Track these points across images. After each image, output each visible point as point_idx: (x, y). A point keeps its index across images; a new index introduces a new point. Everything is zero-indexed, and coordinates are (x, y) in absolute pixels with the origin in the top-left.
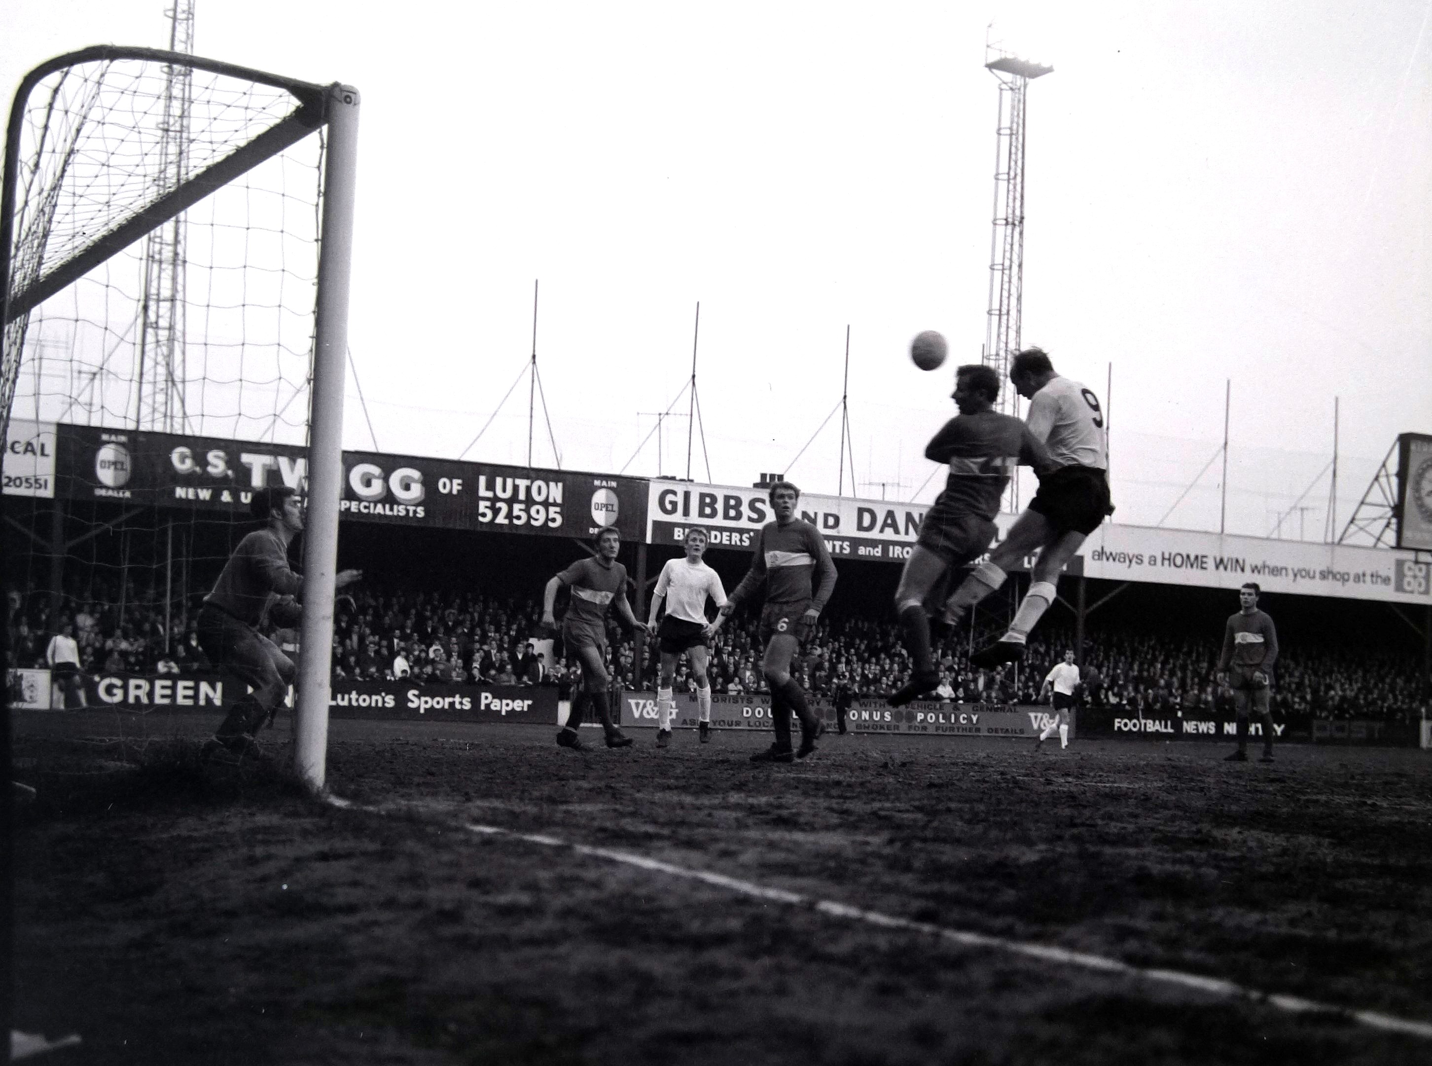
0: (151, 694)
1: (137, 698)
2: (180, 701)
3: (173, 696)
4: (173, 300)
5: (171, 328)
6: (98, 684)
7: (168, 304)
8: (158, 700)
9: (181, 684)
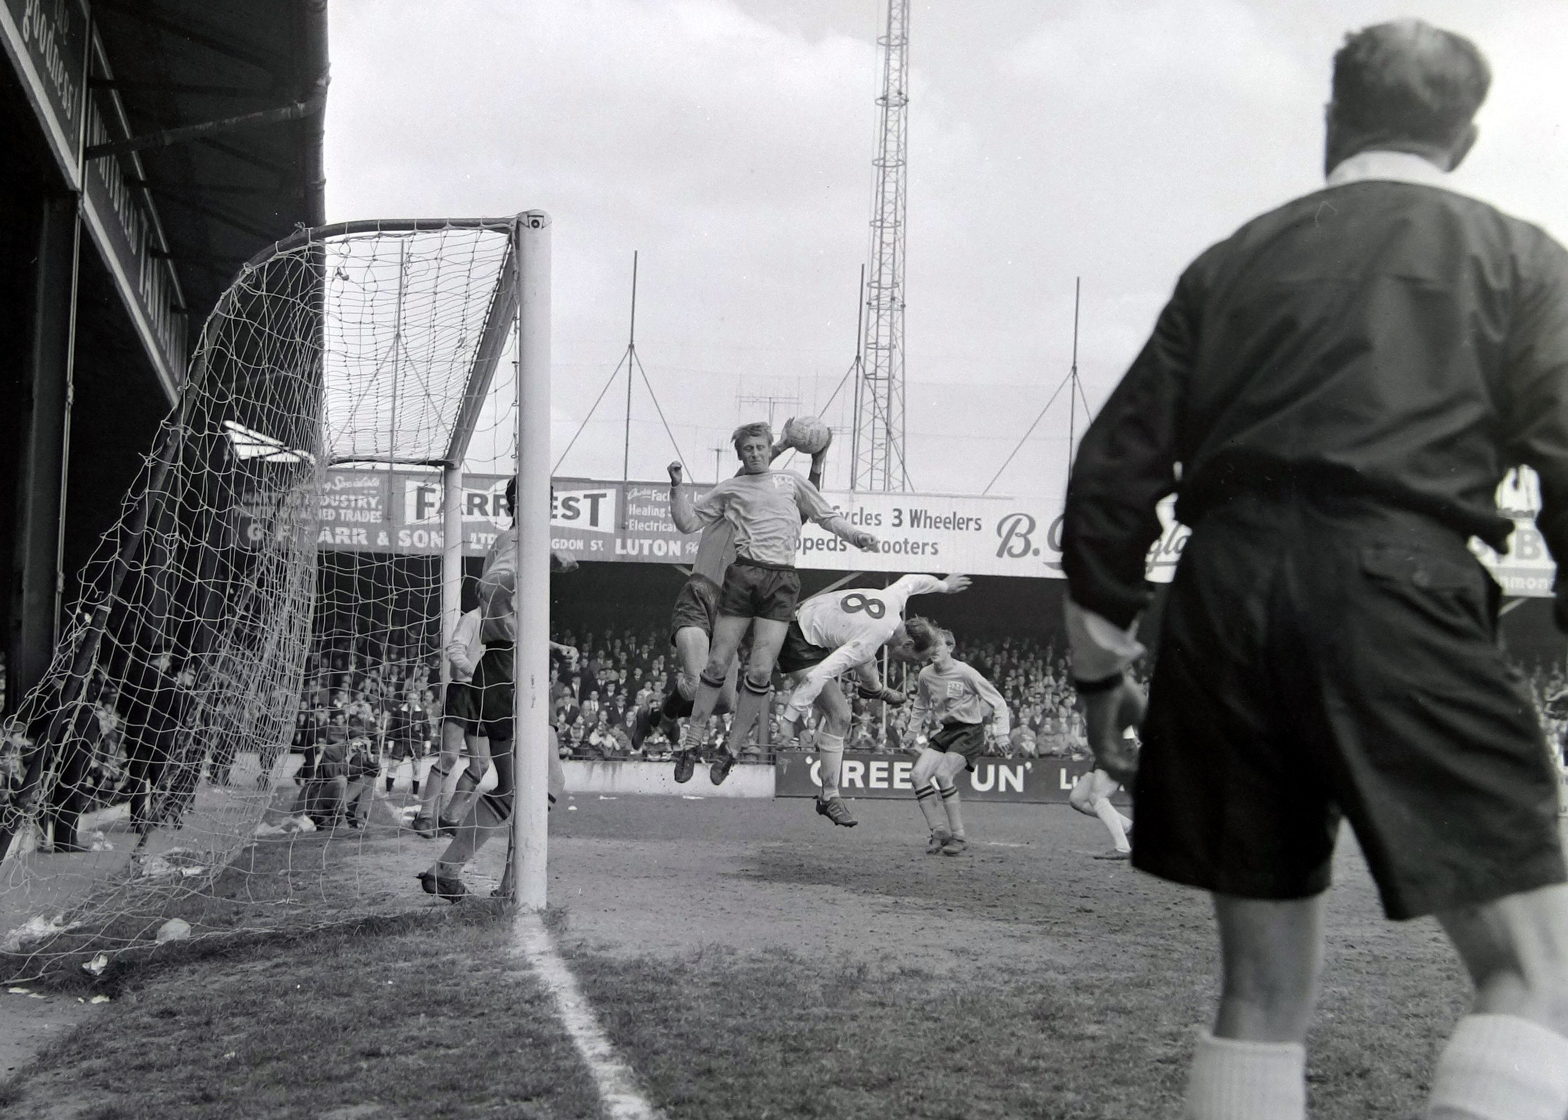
0: (866, 777)
1: (852, 781)
2: (898, 785)
3: (890, 779)
4: (891, 348)
5: (890, 378)
6: (810, 765)
7: (887, 353)
8: (874, 784)
9: (898, 766)
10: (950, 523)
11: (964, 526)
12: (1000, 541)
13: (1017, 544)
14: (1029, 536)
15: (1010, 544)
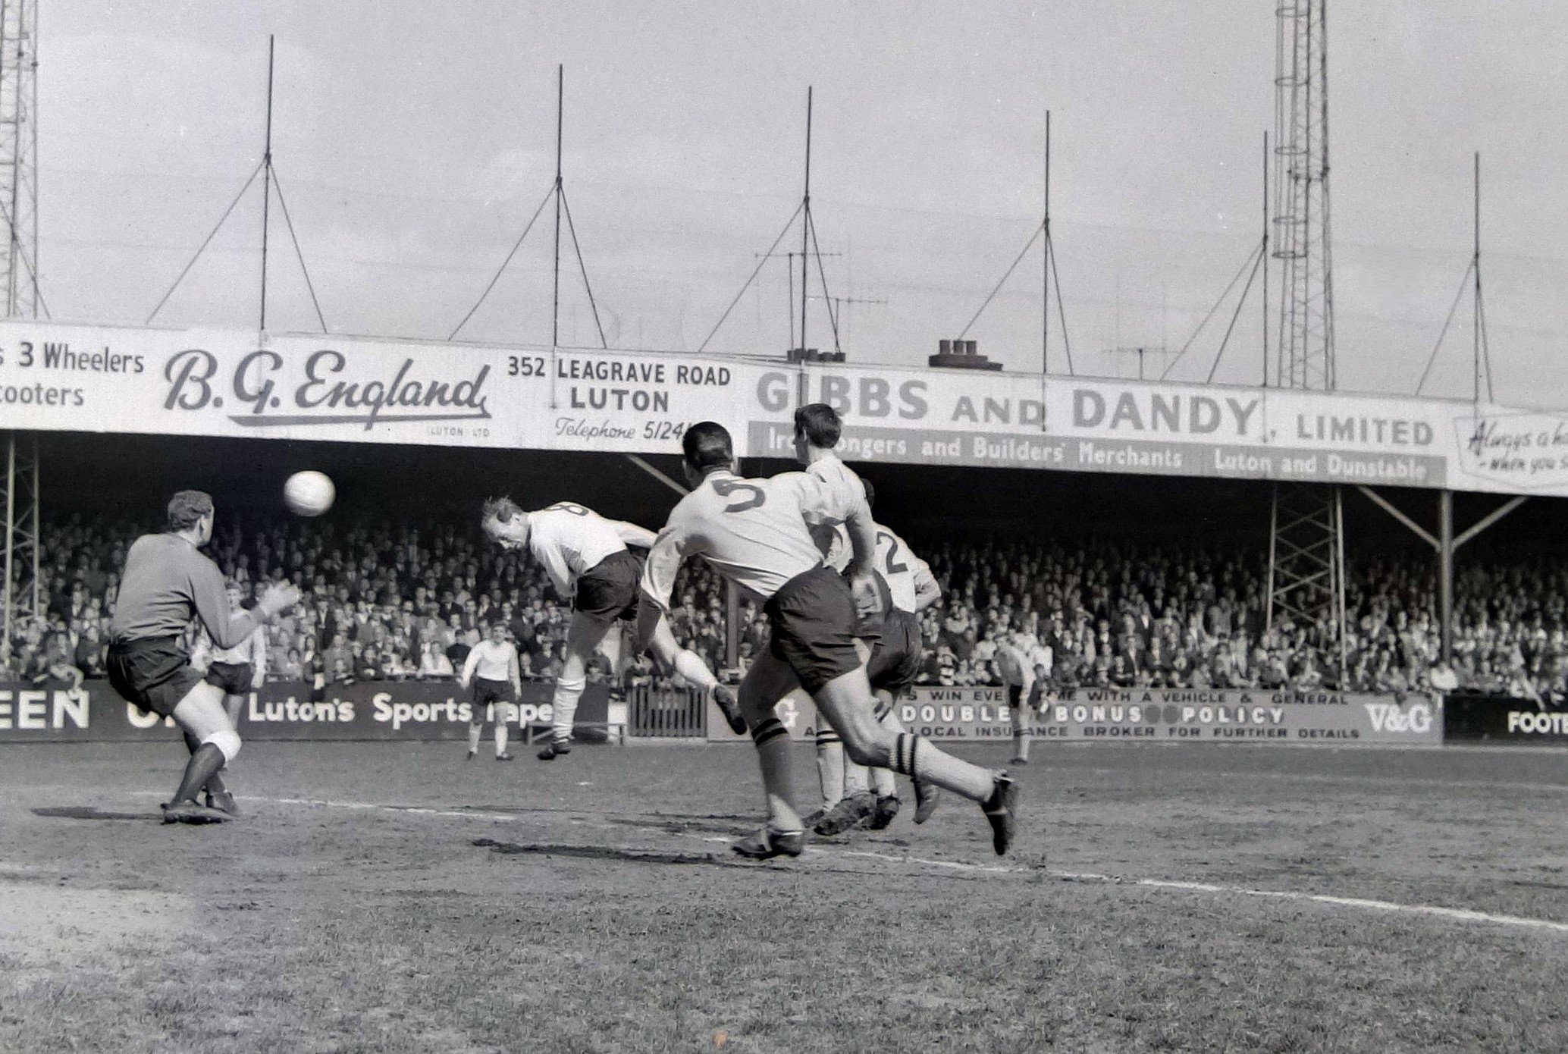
10: (100, 361)
11: (120, 367)
12: (167, 387)
13: (192, 392)
14: (209, 381)
15: (182, 392)
